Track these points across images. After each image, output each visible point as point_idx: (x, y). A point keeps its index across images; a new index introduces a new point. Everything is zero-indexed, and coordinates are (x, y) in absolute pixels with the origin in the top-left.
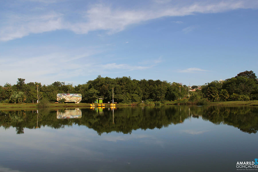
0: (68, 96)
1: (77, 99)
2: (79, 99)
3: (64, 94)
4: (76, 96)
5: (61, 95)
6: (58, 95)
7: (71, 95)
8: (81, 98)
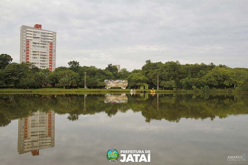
0: (115, 82)
1: (124, 85)
2: (125, 84)
3: (111, 80)
4: (122, 82)
5: (108, 81)
6: (105, 81)
7: (118, 81)
8: (127, 84)
